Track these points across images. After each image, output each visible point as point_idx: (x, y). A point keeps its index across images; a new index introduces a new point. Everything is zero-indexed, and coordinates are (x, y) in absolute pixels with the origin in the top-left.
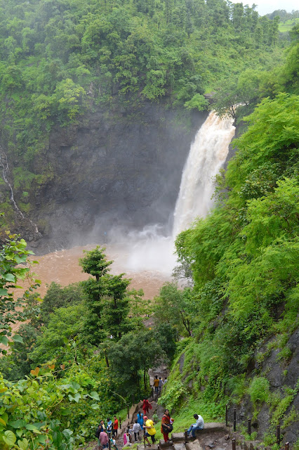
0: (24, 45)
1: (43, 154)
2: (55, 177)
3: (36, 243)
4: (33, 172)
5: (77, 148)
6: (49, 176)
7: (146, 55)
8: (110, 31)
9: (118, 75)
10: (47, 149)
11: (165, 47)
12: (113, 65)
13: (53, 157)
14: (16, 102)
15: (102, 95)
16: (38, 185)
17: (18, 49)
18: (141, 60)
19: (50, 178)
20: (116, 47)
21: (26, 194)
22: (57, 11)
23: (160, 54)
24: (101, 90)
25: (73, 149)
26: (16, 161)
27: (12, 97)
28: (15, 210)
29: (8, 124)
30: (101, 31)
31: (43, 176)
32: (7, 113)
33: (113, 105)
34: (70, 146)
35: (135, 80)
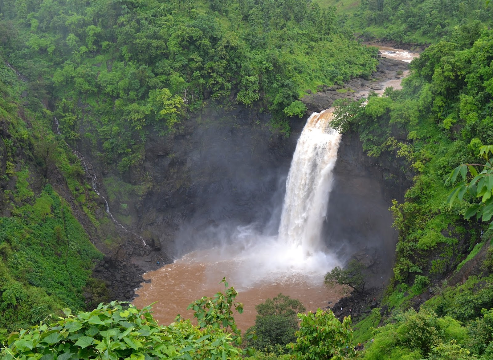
0: (90, 44)
1: (140, 165)
2: (153, 186)
3: (149, 256)
4: (130, 182)
5: (174, 155)
6: (148, 186)
7: (237, 61)
8: (200, 38)
9: (211, 81)
10: (144, 158)
11: (252, 50)
12: (206, 72)
13: (150, 167)
14: (94, 107)
15: (195, 101)
16: (139, 196)
17: (83, 49)
18: (233, 66)
19: (149, 188)
20: (207, 53)
21: (125, 206)
22: (127, 10)
23: (250, 59)
24: (194, 96)
25: (170, 156)
26: (106, 171)
27: (88, 101)
28: (115, 223)
29: (88, 131)
30: (191, 37)
31: (143, 187)
32: (85, 120)
33: (205, 109)
34: (167, 154)
35: (229, 85)
